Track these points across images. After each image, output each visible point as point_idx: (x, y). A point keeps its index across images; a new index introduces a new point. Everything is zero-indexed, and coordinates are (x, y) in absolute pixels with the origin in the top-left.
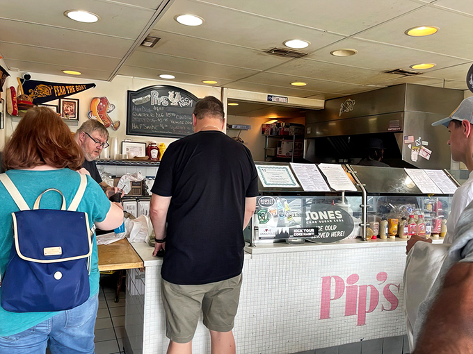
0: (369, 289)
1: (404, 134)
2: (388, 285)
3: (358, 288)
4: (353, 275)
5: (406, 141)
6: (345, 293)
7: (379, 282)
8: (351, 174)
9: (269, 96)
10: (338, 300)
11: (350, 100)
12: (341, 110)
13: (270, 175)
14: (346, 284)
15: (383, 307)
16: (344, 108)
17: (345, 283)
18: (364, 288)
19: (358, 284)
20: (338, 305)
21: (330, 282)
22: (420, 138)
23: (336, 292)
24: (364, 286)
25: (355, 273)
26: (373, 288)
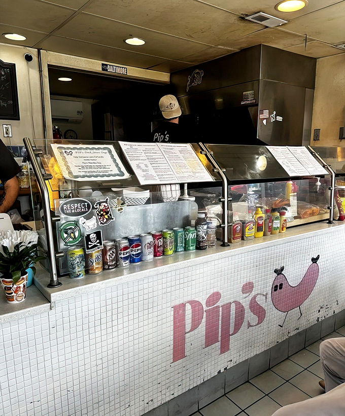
0: (233, 307)
1: (259, 108)
2: (255, 297)
3: (221, 308)
4: (214, 294)
5: (261, 116)
6: (204, 320)
7: (245, 295)
8: (206, 155)
9: (103, 65)
10: (196, 331)
11: (198, 71)
12: (188, 83)
13: (80, 162)
14: (205, 308)
15: (249, 323)
16: (192, 82)
17: (204, 306)
18: (227, 307)
19: (220, 303)
20: (196, 337)
21: (184, 310)
22: (275, 113)
23: (193, 320)
24: (227, 304)
25: (215, 290)
26: (238, 304)
